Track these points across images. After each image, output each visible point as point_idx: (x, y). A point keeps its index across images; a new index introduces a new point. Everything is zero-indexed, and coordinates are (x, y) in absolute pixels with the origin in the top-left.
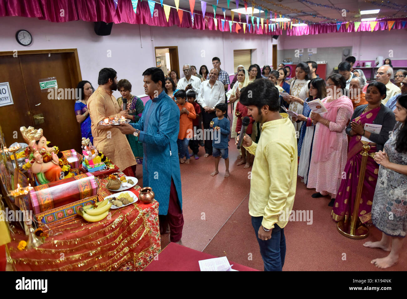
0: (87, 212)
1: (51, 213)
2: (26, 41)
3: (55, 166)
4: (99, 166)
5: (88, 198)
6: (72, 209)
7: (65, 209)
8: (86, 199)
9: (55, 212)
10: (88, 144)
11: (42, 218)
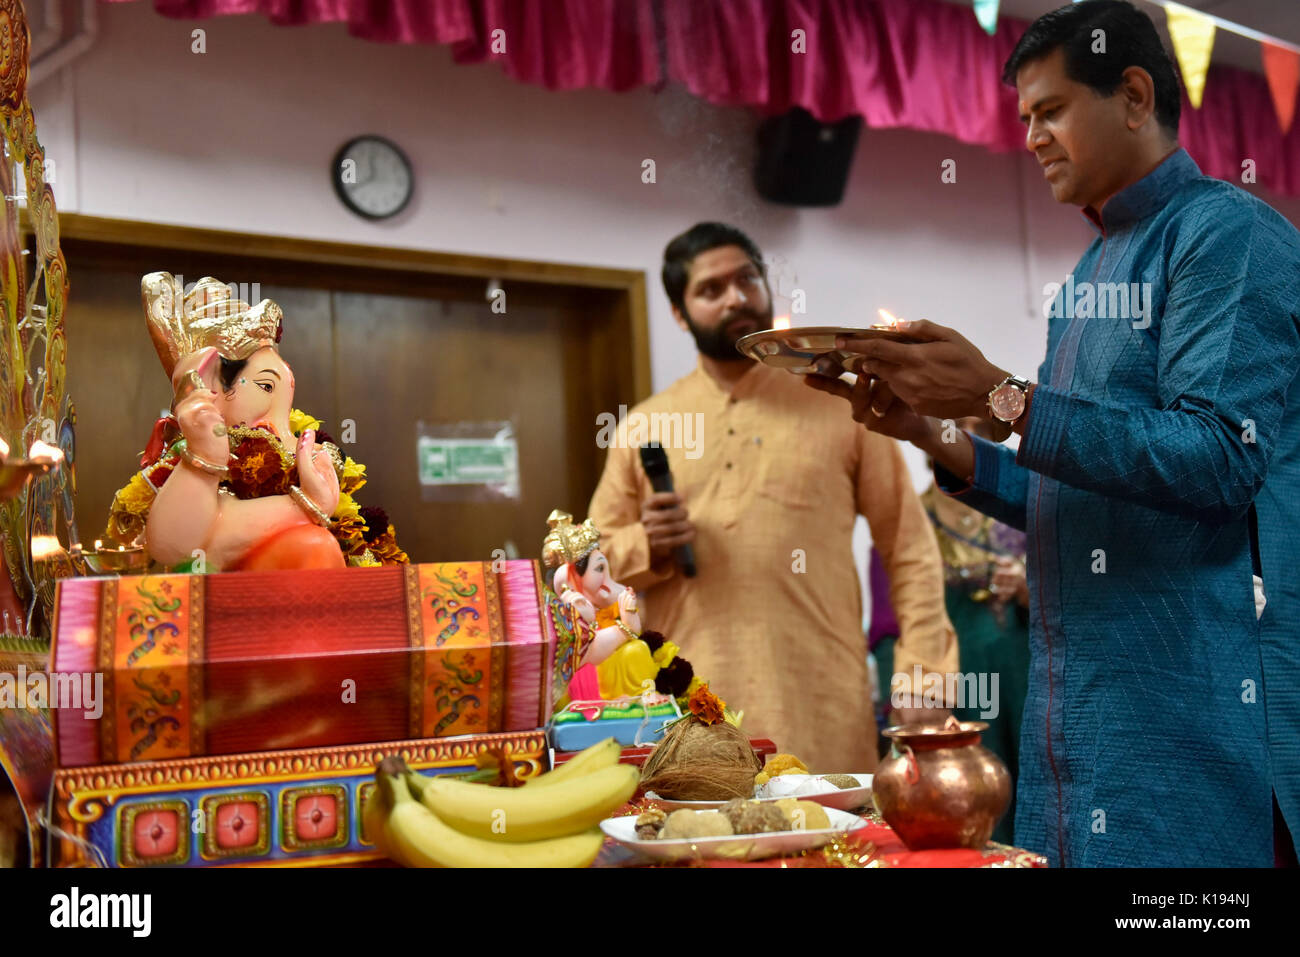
0: (428, 794)
1: (173, 785)
2: (380, 196)
3: (305, 522)
4: (636, 712)
5: (469, 737)
6: (334, 797)
7: (280, 784)
8: (454, 745)
9: (202, 783)
10: (580, 554)
11: (94, 810)
